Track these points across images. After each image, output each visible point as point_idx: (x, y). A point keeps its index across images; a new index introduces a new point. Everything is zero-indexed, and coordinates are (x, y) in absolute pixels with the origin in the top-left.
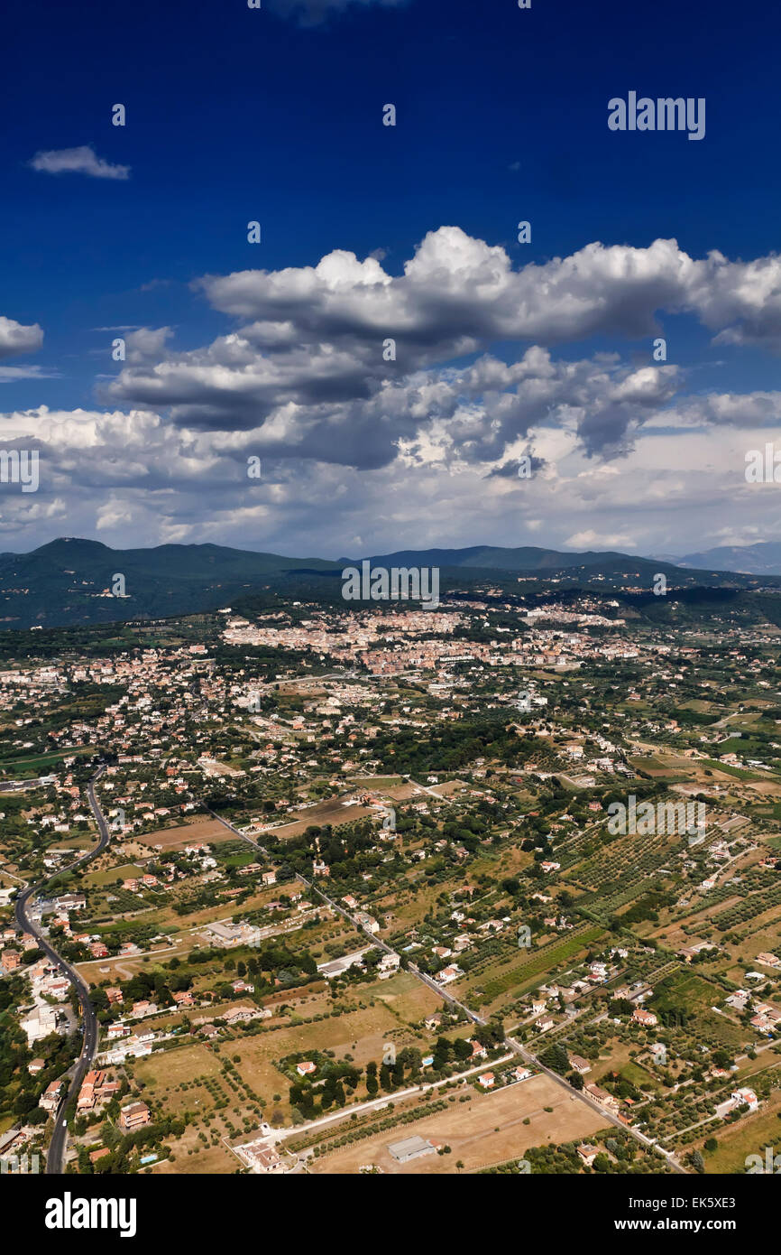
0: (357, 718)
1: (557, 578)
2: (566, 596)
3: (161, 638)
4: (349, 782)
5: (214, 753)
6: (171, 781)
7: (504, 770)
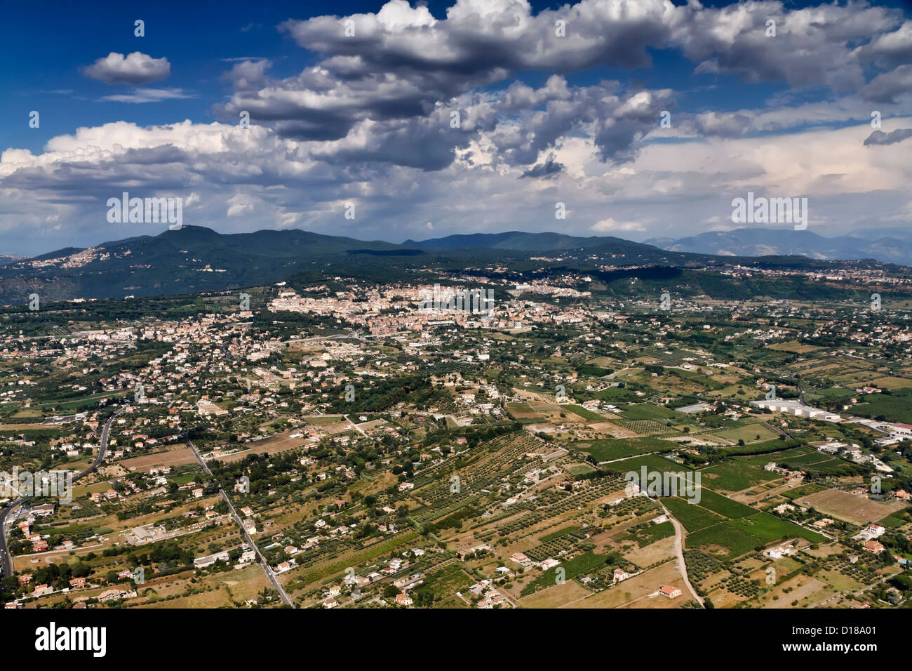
0: (337, 370)
1: (560, 257)
2: (552, 273)
3: (224, 305)
4: (303, 420)
5: (211, 396)
6: (169, 418)
7: (415, 412)
